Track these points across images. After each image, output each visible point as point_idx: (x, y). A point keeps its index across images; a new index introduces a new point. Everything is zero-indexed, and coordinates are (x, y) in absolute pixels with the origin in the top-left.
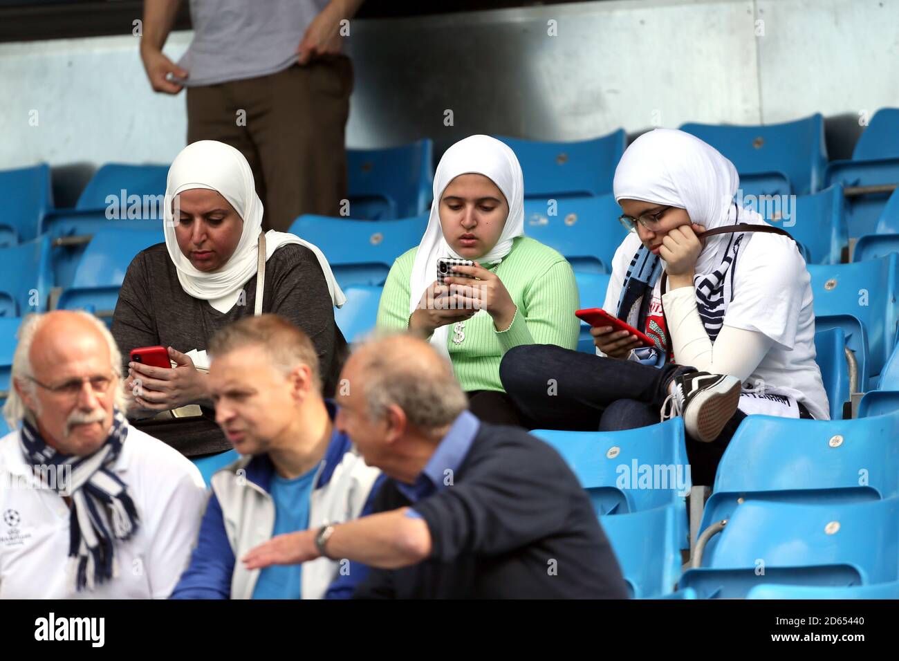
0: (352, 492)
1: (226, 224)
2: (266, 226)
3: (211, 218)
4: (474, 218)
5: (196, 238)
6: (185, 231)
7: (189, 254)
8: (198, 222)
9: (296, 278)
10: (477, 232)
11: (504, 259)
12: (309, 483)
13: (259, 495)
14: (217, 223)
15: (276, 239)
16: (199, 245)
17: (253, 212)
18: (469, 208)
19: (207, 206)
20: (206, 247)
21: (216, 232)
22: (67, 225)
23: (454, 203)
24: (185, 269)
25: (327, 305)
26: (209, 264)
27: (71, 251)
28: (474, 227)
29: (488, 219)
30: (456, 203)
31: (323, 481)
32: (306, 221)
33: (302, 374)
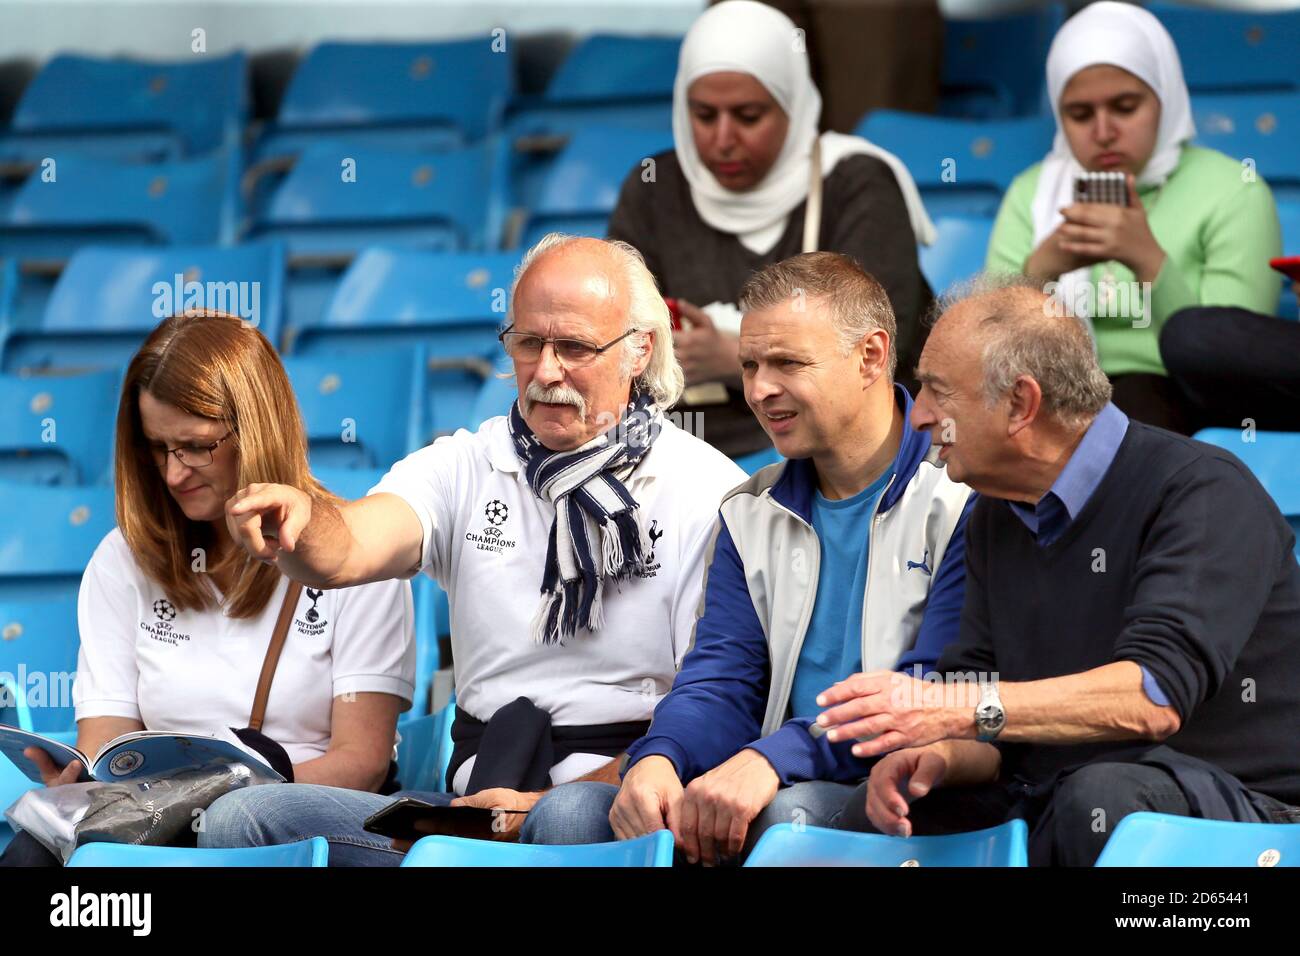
0: (933, 519)
1: (766, 123)
2: (825, 125)
3: (744, 114)
4: (1113, 128)
5: (722, 142)
6: (705, 131)
7: (713, 166)
8: (724, 121)
9: (865, 203)
10: (1121, 146)
11: (1170, 176)
12: (870, 504)
13: (793, 523)
14: (751, 121)
15: (838, 147)
16: (726, 152)
17: (805, 105)
18: (1102, 115)
19: (738, 96)
20: (737, 156)
21: (752, 134)
22: (533, 121)
23: (1079, 112)
24: (704, 188)
25: (908, 243)
26: (739, 181)
27: (539, 158)
28: (1112, 140)
29: (1132, 125)
30: (1083, 112)
31: (890, 502)
32: (881, 120)
33: (878, 341)
